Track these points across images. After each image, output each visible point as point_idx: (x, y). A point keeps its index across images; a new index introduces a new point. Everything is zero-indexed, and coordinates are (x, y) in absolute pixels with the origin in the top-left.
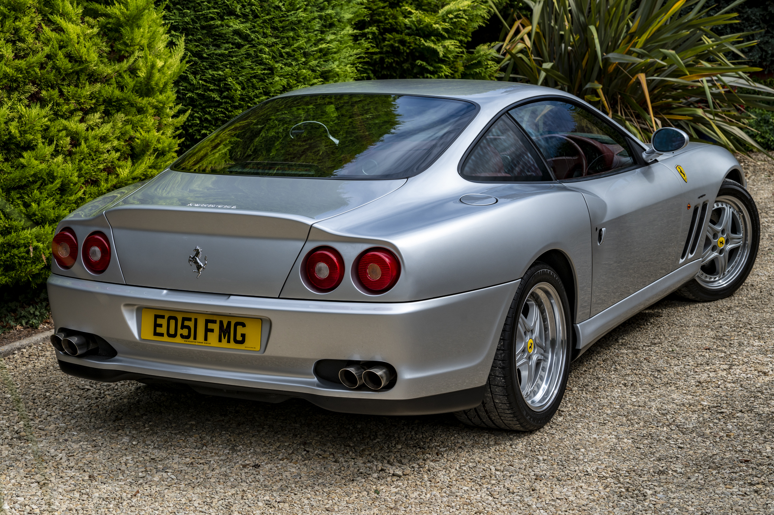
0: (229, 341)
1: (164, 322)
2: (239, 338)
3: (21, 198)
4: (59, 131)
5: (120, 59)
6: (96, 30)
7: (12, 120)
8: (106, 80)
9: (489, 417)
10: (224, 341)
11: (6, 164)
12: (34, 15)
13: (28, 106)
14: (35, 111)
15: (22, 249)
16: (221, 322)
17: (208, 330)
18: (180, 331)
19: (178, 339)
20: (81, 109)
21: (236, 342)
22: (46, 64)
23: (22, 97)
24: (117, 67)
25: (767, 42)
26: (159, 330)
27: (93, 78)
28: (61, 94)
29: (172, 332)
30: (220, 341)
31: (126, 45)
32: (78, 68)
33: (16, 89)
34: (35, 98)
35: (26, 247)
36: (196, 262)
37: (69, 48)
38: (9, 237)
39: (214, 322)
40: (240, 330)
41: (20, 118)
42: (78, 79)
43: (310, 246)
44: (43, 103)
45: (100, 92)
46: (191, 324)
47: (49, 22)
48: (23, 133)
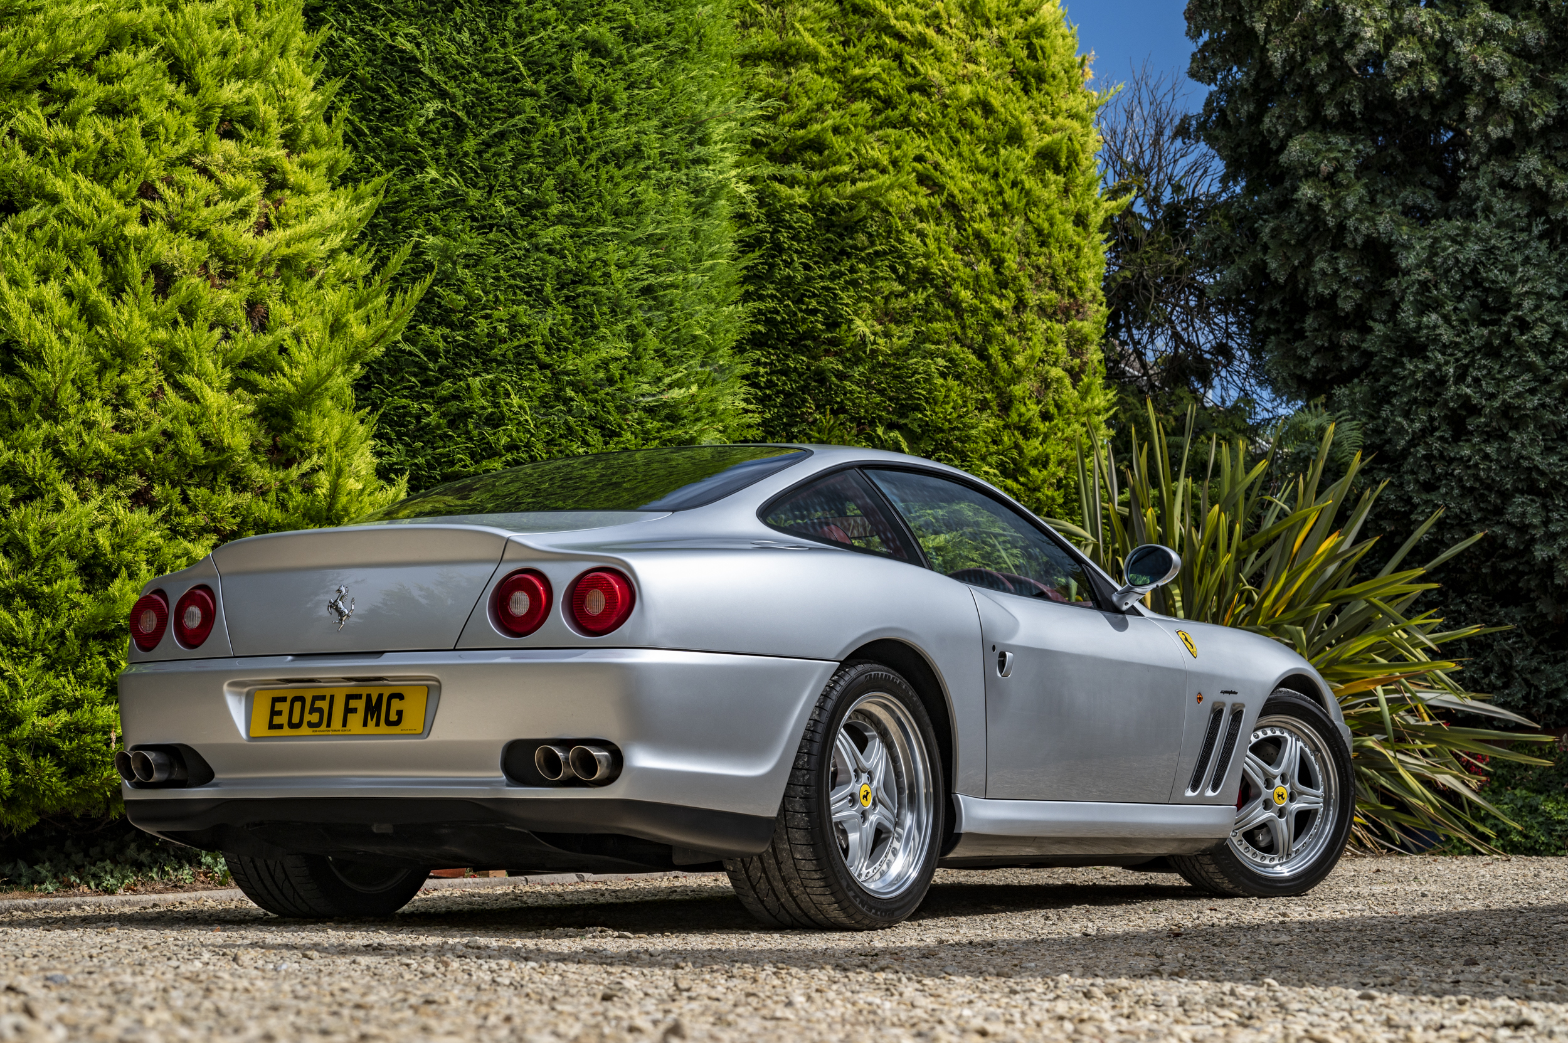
0: (378, 724)
1: (284, 707)
2: (393, 717)
3: (104, 654)
4: (177, 557)
5: (287, 465)
6: (251, 408)
7: (101, 525)
8: (262, 493)
9: (789, 891)
10: (371, 724)
11: (85, 595)
12: (152, 370)
13: (132, 511)
14: (141, 516)
15: (98, 736)
16: (369, 696)
17: (348, 711)
18: (308, 717)
19: (305, 730)
20: (216, 530)
21: (389, 723)
22: (164, 446)
23: (122, 493)
24: (281, 475)
25: (1537, 670)
26: (277, 720)
27: (239, 483)
28: (185, 500)
29: (296, 720)
30: (365, 724)
31: (298, 437)
32: (214, 458)
33: (113, 481)
34: (141, 499)
35: (105, 733)
36: (337, 609)
37: (204, 426)
38: (78, 713)
39: (359, 697)
40: (396, 705)
41: (114, 524)
42: (215, 479)
43: (505, 570)
44: (153, 506)
45: (249, 507)
46: (324, 705)
47: (178, 387)
48: (117, 548)
